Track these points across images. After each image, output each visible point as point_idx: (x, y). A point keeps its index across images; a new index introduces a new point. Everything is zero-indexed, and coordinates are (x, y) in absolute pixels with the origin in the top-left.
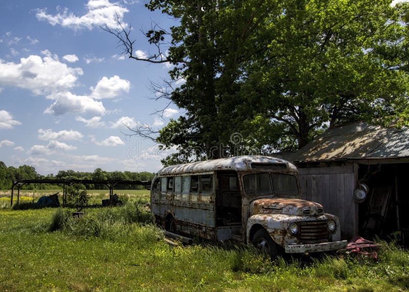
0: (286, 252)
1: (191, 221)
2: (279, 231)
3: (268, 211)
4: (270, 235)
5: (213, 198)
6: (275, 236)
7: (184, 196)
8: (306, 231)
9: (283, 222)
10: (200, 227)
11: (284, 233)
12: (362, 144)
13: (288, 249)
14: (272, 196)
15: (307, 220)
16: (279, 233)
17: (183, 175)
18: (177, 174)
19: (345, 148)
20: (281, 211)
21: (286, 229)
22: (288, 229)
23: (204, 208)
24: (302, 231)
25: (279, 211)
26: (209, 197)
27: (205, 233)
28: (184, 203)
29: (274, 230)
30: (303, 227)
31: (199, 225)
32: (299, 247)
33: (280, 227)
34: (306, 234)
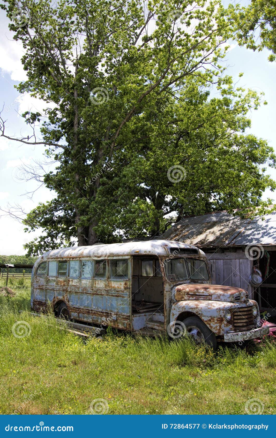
0: (225, 341)
1: (94, 307)
2: (215, 319)
3: (194, 298)
4: (206, 323)
5: (128, 284)
6: (212, 324)
7: (84, 282)
8: (239, 317)
9: (219, 310)
10: (108, 315)
11: (221, 320)
12: (220, 232)
13: (228, 338)
14: (189, 281)
15: (239, 306)
16: (216, 321)
17: (83, 259)
18: (73, 258)
19: (207, 235)
20: (210, 297)
21: (222, 316)
22: (224, 316)
23: (114, 295)
24: (235, 317)
25: (209, 297)
26: (123, 283)
27: (115, 321)
28: (85, 289)
29: (210, 318)
30: (236, 314)
31: (106, 313)
32: (237, 334)
33: (216, 315)
34: (239, 321)
